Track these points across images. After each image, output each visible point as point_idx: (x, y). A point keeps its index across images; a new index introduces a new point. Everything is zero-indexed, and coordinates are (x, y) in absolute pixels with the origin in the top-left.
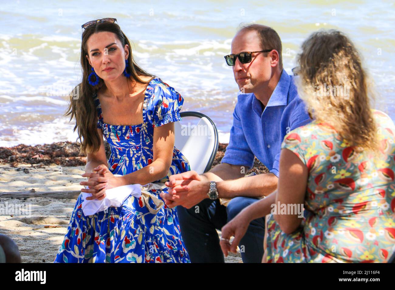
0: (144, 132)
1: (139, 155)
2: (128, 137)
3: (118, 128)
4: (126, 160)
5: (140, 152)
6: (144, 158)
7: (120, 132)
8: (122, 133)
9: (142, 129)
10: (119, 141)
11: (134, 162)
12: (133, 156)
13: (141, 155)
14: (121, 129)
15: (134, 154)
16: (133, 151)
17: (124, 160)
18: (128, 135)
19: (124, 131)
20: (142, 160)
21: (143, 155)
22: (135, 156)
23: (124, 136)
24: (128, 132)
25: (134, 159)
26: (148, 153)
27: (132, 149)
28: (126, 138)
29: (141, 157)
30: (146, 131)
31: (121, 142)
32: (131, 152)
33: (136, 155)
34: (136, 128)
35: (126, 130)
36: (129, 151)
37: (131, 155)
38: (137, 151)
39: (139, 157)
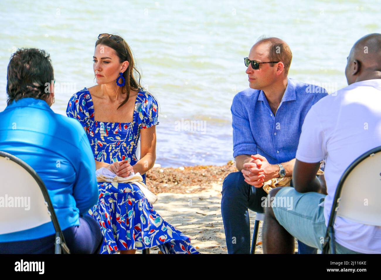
0: (130, 129)
1: (117, 151)
2: (116, 132)
3: (108, 124)
4: (104, 155)
5: (118, 149)
6: (120, 154)
7: (109, 127)
8: (111, 128)
9: (129, 127)
10: (107, 135)
11: (111, 157)
12: (111, 151)
13: (118, 151)
14: (110, 125)
15: (112, 150)
16: (112, 147)
17: (102, 155)
18: (116, 130)
19: (113, 127)
20: (118, 155)
21: (119, 152)
22: (113, 152)
23: (113, 131)
24: (117, 128)
25: (111, 154)
26: (124, 150)
27: (112, 145)
28: (114, 133)
29: (118, 153)
30: (132, 129)
31: (108, 137)
32: (110, 148)
33: (114, 150)
34: (125, 125)
35: (115, 126)
36: (109, 147)
37: (110, 151)
38: (116, 148)
39: (116, 153)
